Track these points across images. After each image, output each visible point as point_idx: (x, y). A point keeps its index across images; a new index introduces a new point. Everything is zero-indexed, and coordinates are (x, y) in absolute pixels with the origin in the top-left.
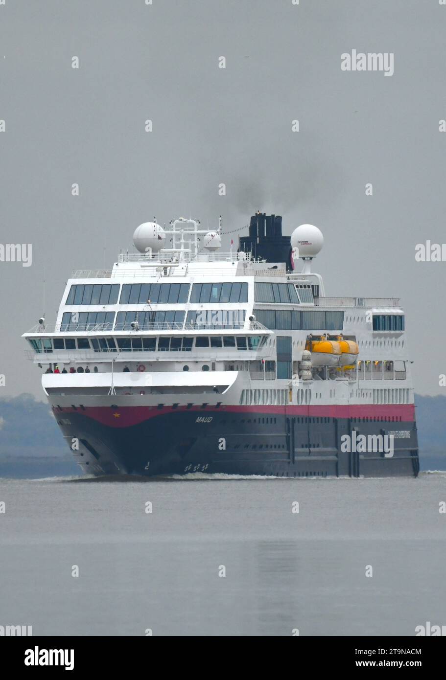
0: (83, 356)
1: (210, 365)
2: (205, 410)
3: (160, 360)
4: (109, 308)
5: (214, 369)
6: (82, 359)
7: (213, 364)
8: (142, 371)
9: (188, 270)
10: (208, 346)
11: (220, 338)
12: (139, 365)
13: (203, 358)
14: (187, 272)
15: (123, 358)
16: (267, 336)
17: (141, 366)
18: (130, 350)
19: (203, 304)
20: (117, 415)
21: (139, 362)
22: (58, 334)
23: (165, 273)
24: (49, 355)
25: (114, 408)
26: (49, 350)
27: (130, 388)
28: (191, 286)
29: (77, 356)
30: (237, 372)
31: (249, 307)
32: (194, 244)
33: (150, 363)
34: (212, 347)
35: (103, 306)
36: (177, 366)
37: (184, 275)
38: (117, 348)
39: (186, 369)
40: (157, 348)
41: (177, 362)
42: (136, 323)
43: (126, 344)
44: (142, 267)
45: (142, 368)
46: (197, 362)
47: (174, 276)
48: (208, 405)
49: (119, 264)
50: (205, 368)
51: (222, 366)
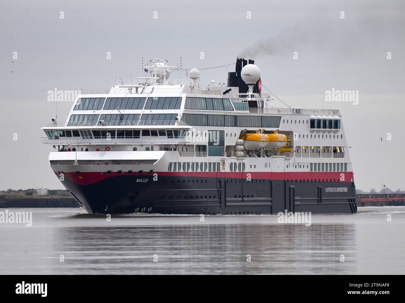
0: (75, 141)
1: (150, 147)
2: (141, 174)
3: (117, 144)
4: (97, 112)
5: (152, 150)
6: (75, 143)
7: (152, 147)
8: (108, 151)
9: (154, 89)
10: (150, 135)
11: (156, 130)
12: (106, 147)
13: (146, 142)
14: (152, 91)
15: (96, 143)
16: (188, 129)
17: (107, 147)
18: (100, 138)
19: (152, 110)
20: (80, 178)
21: (106, 145)
22: (66, 127)
23: (137, 91)
24: (57, 141)
25: (78, 173)
26: (57, 138)
27: (99, 161)
28: (147, 99)
29: (72, 141)
30: (165, 151)
31: (180, 112)
32: (163, 74)
33: (113, 146)
34: (152, 136)
35: (93, 111)
36: (129, 148)
37: (150, 92)
38: (93, 137)
39: (135, 149)
40: (116, 136)
41: (129, 145)
42: (103, 121)
43: (98, 134)
44: (120, 87)
45: (108, 149)
46: (142, 145)
47: (144, 93)
48: (143, 171)
49: (115, 86)
50: (147, 149)
51: (157, 148)
